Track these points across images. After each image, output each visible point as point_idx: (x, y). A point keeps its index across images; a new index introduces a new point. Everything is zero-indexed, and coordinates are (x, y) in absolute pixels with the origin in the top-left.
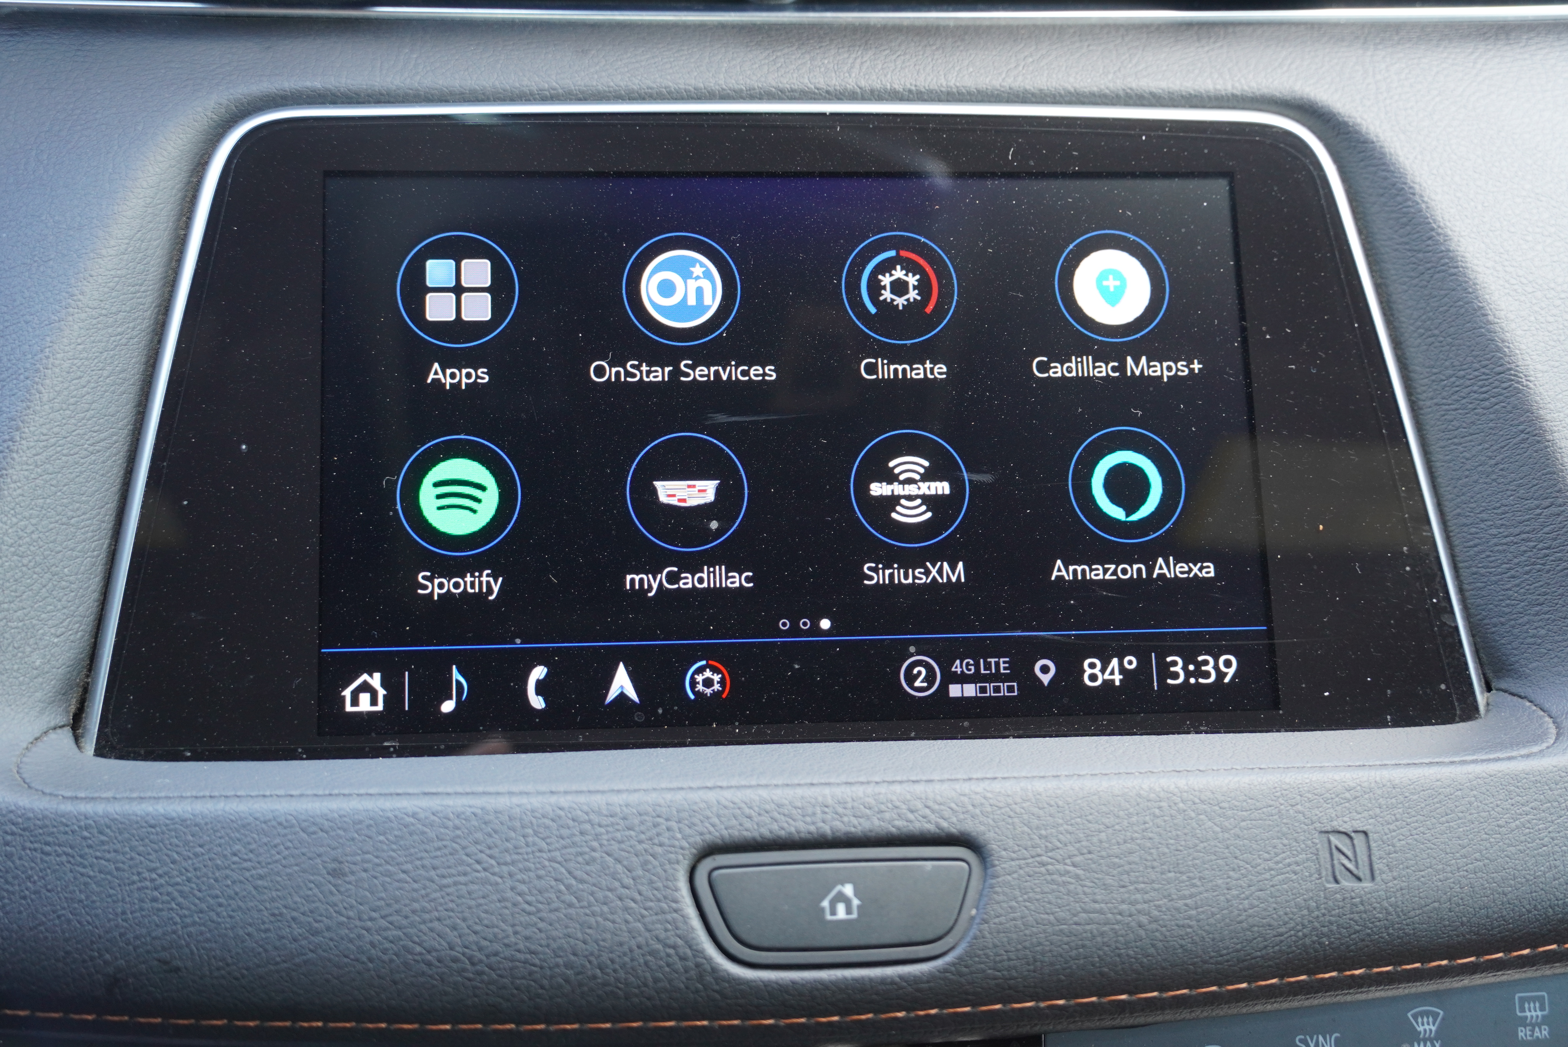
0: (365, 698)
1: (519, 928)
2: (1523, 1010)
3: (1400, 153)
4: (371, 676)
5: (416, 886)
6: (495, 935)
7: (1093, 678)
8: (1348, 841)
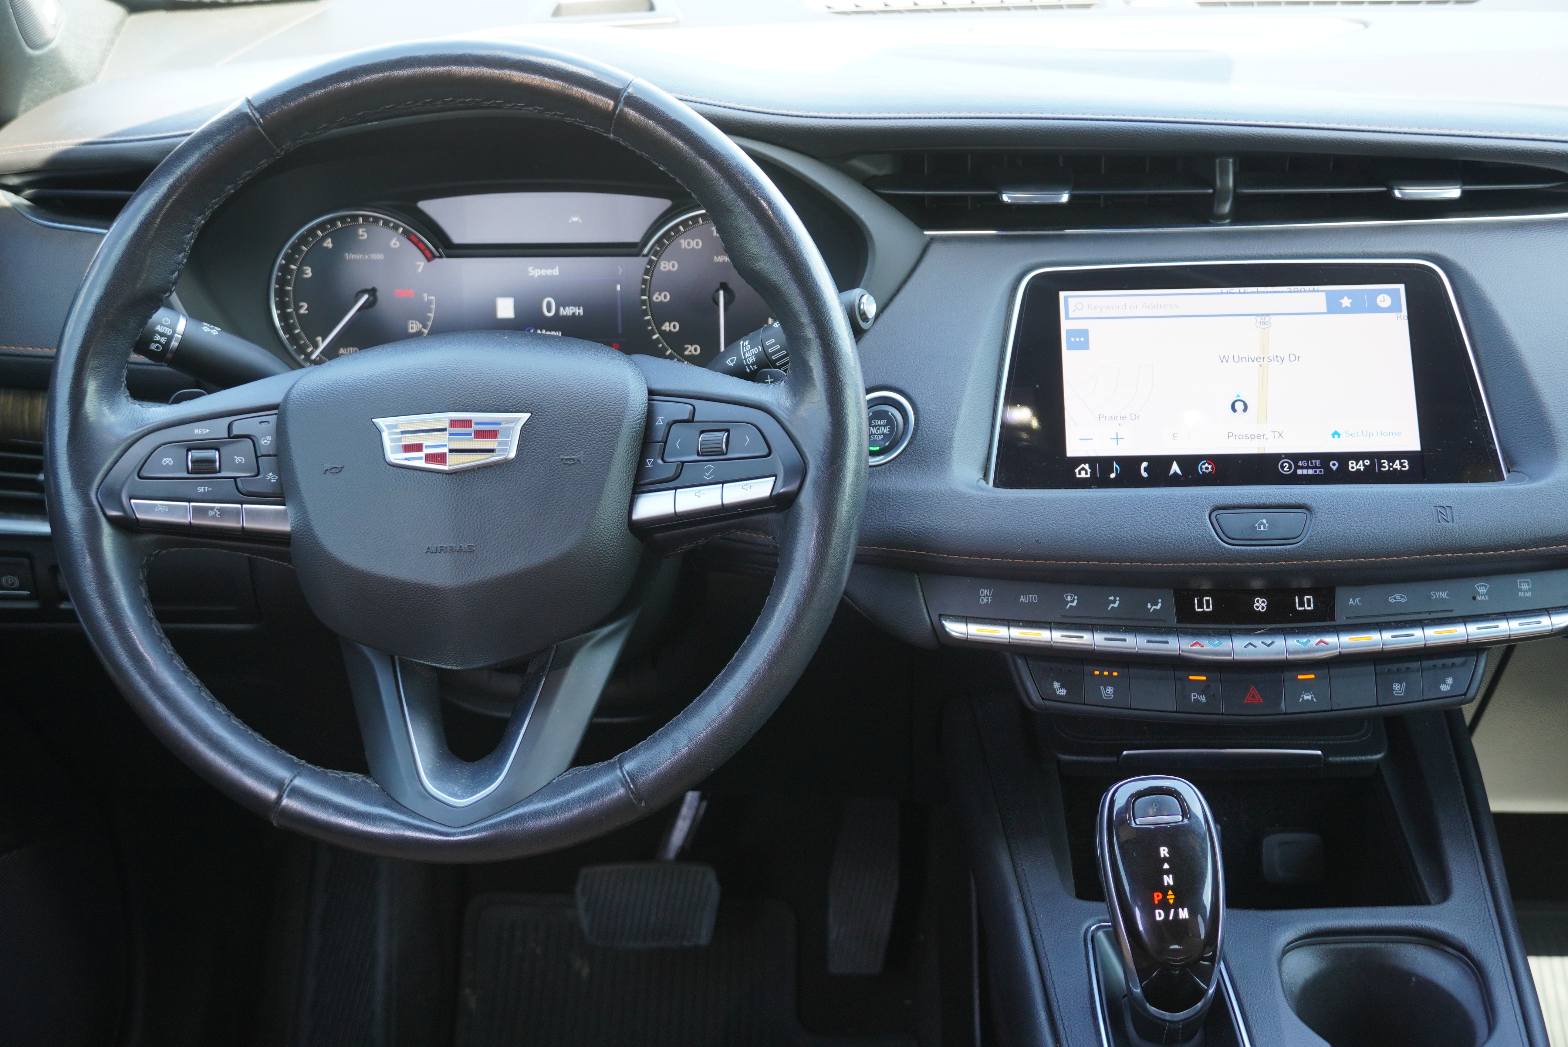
0: (1083, 472)
1: (1153, 531)
2: (1521, 585)
3: (1474, 274)
4: (1085, 464)
5: (1118, 517)
6: (1145, 532)
7: (1353, 468)
8: (1444, 509)
